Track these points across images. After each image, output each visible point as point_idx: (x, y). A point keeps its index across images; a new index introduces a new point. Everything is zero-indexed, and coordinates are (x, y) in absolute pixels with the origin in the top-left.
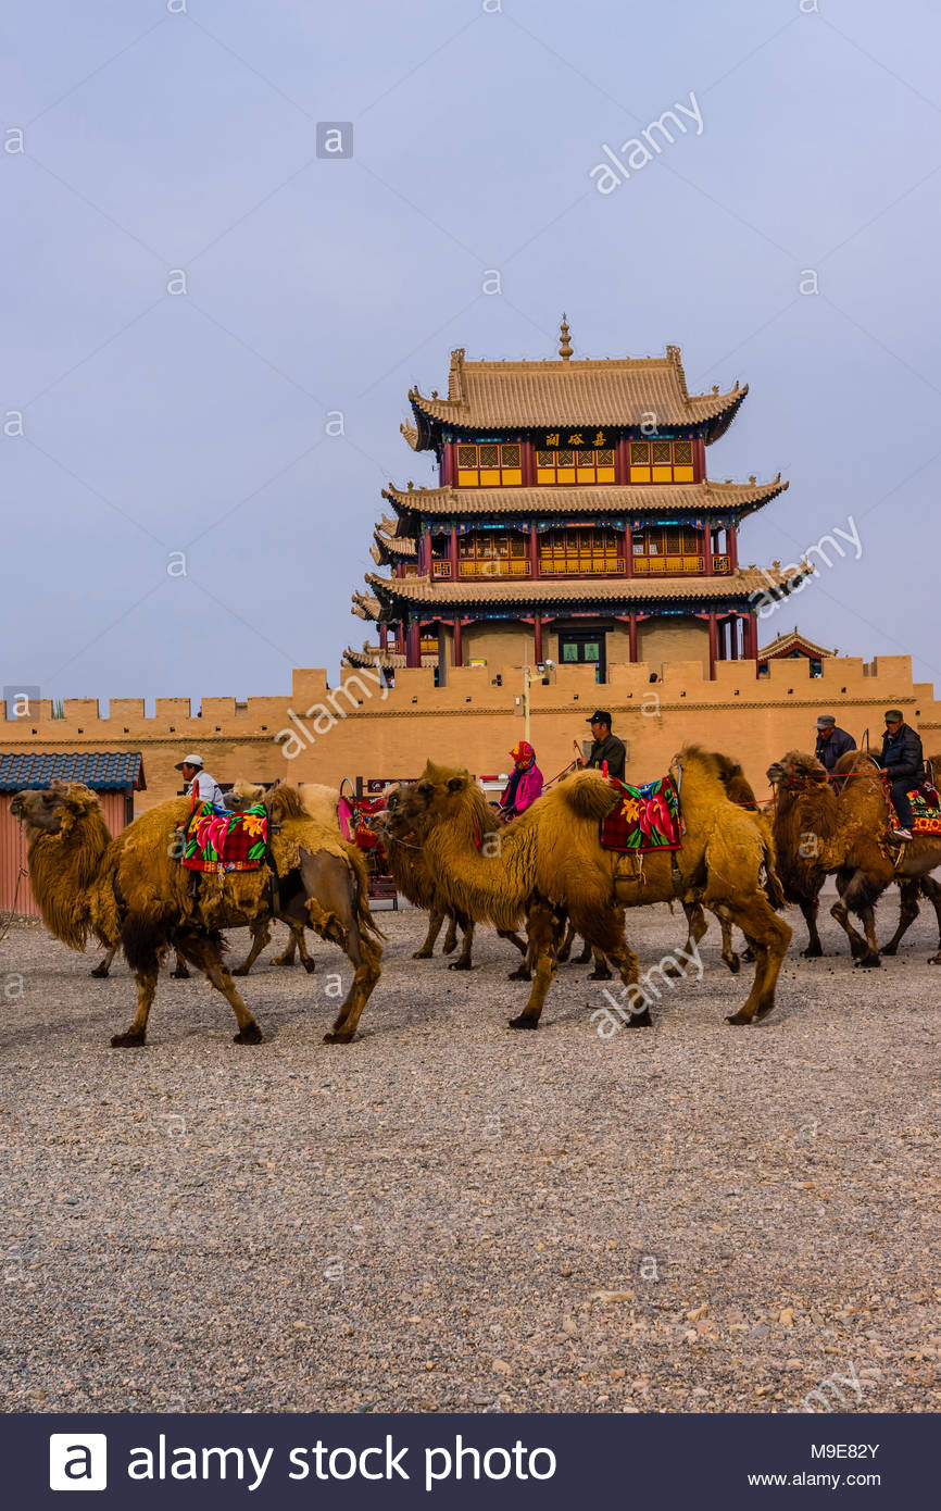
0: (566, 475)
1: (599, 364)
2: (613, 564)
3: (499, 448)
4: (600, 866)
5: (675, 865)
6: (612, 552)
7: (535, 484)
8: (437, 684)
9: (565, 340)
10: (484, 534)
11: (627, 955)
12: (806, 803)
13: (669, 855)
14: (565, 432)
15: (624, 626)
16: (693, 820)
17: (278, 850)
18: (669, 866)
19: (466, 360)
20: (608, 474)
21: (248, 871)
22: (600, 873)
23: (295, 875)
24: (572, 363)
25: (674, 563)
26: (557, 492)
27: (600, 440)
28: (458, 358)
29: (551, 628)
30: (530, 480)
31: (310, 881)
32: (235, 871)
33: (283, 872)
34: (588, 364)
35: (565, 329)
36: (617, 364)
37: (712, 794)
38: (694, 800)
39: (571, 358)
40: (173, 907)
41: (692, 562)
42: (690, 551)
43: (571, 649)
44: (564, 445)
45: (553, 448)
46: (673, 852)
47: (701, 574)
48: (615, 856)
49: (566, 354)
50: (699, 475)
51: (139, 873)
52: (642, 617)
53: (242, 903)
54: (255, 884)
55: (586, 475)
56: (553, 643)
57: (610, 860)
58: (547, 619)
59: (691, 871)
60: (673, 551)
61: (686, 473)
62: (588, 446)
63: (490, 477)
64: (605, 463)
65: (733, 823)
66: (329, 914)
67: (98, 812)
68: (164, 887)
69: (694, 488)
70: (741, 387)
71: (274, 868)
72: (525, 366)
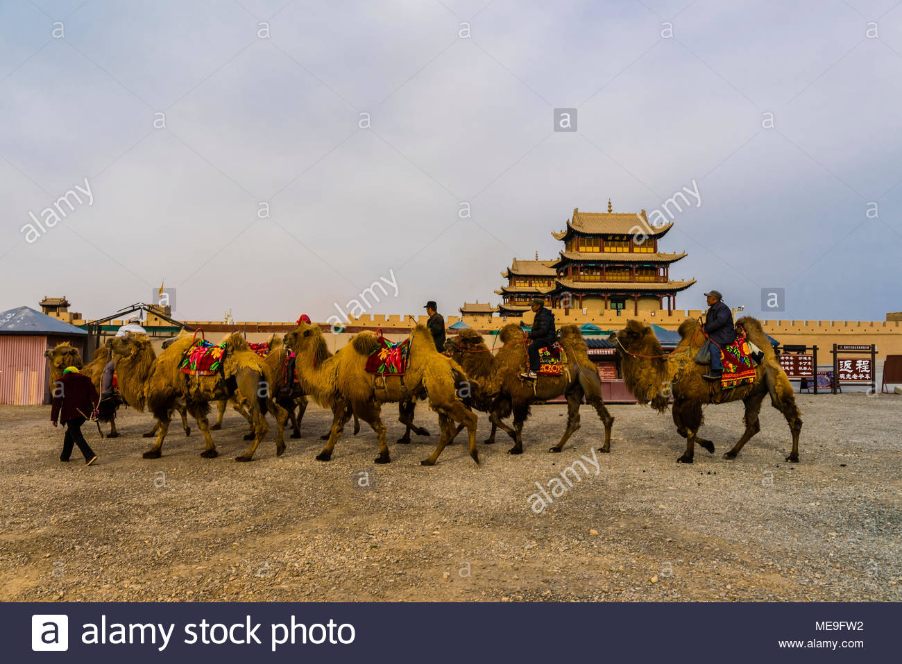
0: (613, 249)
1: (620, 215)
2: (627, 278)
3: (593, 240)
4: (366, 381)
5: (403, 384)
6: (628, 274)
7: (603, 252)
8: (566, 315)
9: (610, 207)
10: (588, 267)
11: (379, 426)
12: (469, 357)
13: (399, 378)
14: (614, 235)
15: (633, 298)
16: (415, 362)
17: (225, 366)
18: (400, 384)
19: (579, 212)
20: (626, 249)
21: (210, 376)
22: (365, 384)
23: (233, 378)
24: (612, 214)
25: (647, 278)
26: (611, 254)
27: (625, 238)
28: (576, 211)
29: (609, 298)
30: (602, 251)
31: (239, 381)
32: (203, 375)
33: (227, 377)
34: (617, 214)
35: (610, 203)
36: (626, 215)
37: (427, 349)
38: (418, 353)
39: (612, 212)
40: (178, 390)
41: (652, 278)
42: (652, 275)
43: (614, 305)
44: (613, 240)
45: (610, 240)
46: (402, 377)
47: (655, 282)
48: (373, 377)
49: (610, 211)
50: (655, 251)
51: (163, 373)
52: (639, 295)
53: (205, 390)
54: (212, 383)
55: (620, 249)
56: (609, 303)
57: (370, 378)
58: (609, 295)
59: (413, 388)
60: (647, 274)
61: (651, 250)
62: (621, 240)
63: (589, 249)
64: (626, 246)
65: (437, 364)
66: (244, 398)
67: (150, 346)
68: (174, 381)
69: (654, 255)
70: (671, 224)
71: (223, 375)
72: (597, 214)
